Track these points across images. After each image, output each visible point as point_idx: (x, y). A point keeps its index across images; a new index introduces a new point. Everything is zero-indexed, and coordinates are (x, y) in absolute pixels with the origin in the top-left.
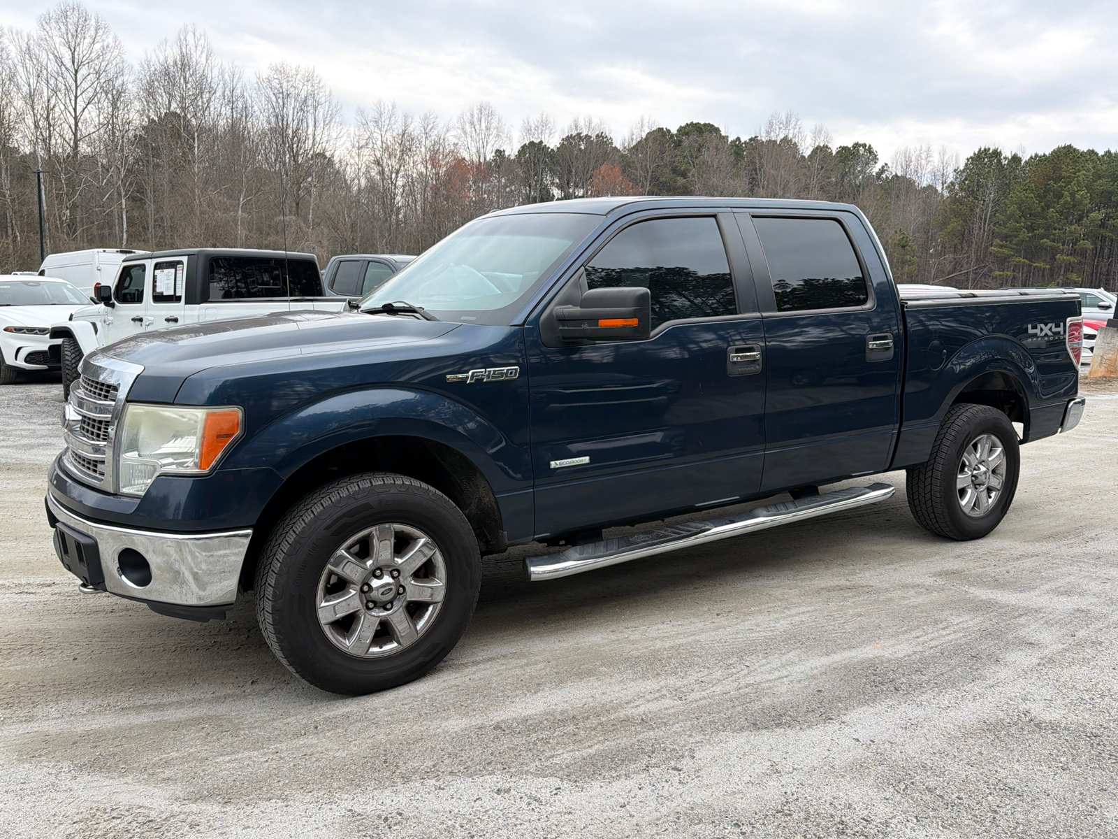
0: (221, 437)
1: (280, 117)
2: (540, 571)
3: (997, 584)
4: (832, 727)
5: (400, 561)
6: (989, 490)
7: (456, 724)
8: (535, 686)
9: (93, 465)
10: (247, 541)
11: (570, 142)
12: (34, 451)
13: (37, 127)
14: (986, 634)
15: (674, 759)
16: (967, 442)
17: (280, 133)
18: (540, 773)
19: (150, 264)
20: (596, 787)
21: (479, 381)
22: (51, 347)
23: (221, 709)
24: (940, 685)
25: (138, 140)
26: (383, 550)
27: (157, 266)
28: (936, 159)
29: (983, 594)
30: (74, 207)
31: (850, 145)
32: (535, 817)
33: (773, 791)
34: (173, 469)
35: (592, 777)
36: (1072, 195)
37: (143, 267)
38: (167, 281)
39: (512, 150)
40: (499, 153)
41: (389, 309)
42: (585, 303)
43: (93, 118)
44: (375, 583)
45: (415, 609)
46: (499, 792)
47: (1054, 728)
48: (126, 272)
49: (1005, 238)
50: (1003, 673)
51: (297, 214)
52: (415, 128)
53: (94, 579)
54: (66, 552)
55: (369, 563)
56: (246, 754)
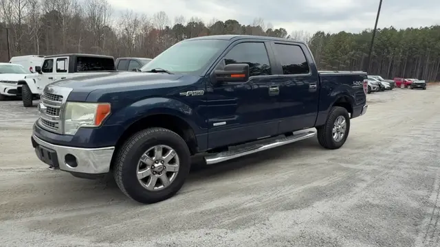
0: (103, 114)
1: (93, 13)
2: (210, 161)
3: (347, 162)
4: (310, 208)
5: (164, 158)
6: (341, 133)
7: (187, 212)
8: (211, 199)
9: (53, 124)
10: (113, 151)
11: (191, 24)
12: (16, 123)
13: (5, 12)
14: (349, 178)
15: (263, 221)
16: (335, 119)
17: (92, 18)
18: (219, 227)
19: (55, 59)
20: (239, 232)
21: (191, 95)
22: (18, 88)
23: (104, 210)
24: (340, 194)
25: (42, 19)
26: (158, 153)
27: (58, 60)
28: (304, 34)
29: (344, 165)
30: (19, 42)
31: (279, 29)
32: (221, 242)
33: (297, 230)
34: (85, 125)
35: (237, 228)
36: (344, 46)
37: (52, 60)
38: (61, 65)
39: (171, 26)
40: (167, 27)
41: (154, 71)
42: (226, 69)
43: (26, 11)
44: (156, 165)
45: (169, 174)
46: (206, 234)
47: (378, 206)
48: (46, 62)
49: (325, 59)
50: (357, 190)
51: (99, 46)
52: (139, 18)
53: (55, 165)
54: (43, 156)
55: (154, 158)
56: (115, 225)
